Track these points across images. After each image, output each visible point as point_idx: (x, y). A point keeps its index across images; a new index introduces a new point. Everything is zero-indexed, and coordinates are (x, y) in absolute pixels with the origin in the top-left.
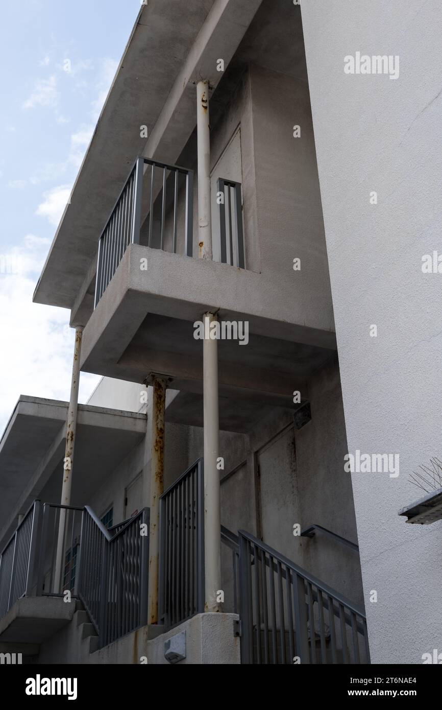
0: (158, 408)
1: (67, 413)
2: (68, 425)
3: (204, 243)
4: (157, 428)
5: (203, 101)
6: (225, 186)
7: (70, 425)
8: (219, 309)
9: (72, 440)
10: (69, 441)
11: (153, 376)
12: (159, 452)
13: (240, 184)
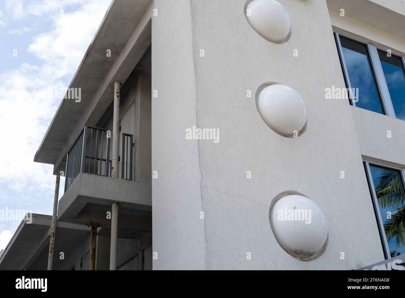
0: (93, 239)
1: (51, 222)
2: (52, 228)
3: (114, 168)
4: (92, 248)
5: (117, 93)
6: (125, 136)
7: (52, 229)
8: (119, 202)
9: (53, 236)
10: (52, 237)
11: (91, 223)
12: (93, 260)
13: (133, 135)
